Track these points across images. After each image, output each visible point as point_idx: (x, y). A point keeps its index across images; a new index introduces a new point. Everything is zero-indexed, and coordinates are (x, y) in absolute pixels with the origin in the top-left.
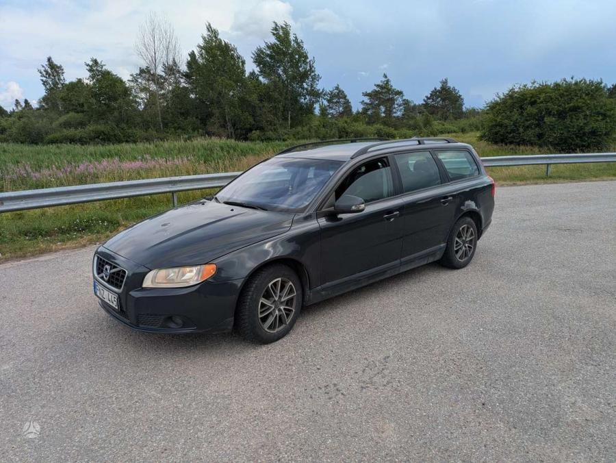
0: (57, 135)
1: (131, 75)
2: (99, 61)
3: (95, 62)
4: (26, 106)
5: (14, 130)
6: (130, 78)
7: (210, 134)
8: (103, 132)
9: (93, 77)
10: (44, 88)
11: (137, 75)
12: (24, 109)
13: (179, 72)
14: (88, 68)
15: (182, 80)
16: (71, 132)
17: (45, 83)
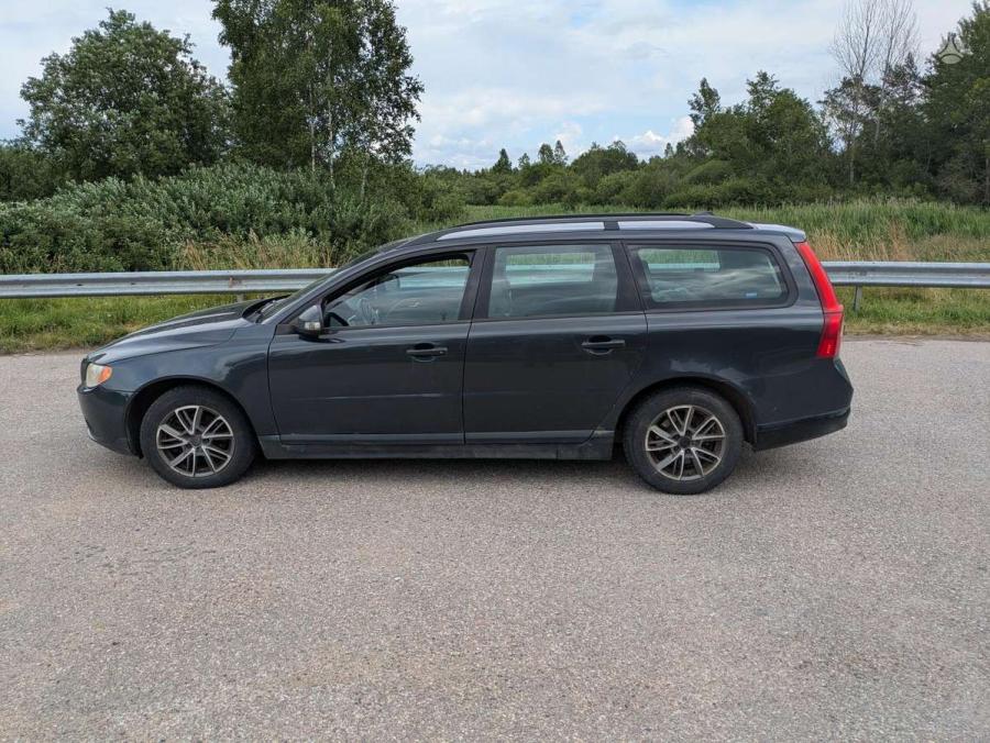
0: (682, 195)
1: (826, 93)
2: (769, 75)
3: (764, 77)
4: (678, 152)
5: (632, 188)
6: (823, 97)
7: (936, 193)
8: (746, 190)
9: (755, 102)
10: (692, 124)
11: (836, 91)
12: (675, 156)
13: (914, 76)
14: (750, 88)
15: (917, 92)
16: (699, 190)
17: (695, 118)
